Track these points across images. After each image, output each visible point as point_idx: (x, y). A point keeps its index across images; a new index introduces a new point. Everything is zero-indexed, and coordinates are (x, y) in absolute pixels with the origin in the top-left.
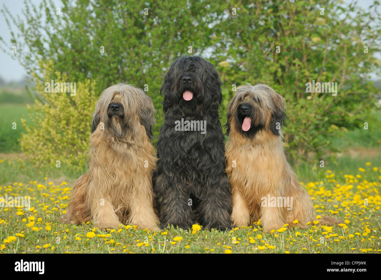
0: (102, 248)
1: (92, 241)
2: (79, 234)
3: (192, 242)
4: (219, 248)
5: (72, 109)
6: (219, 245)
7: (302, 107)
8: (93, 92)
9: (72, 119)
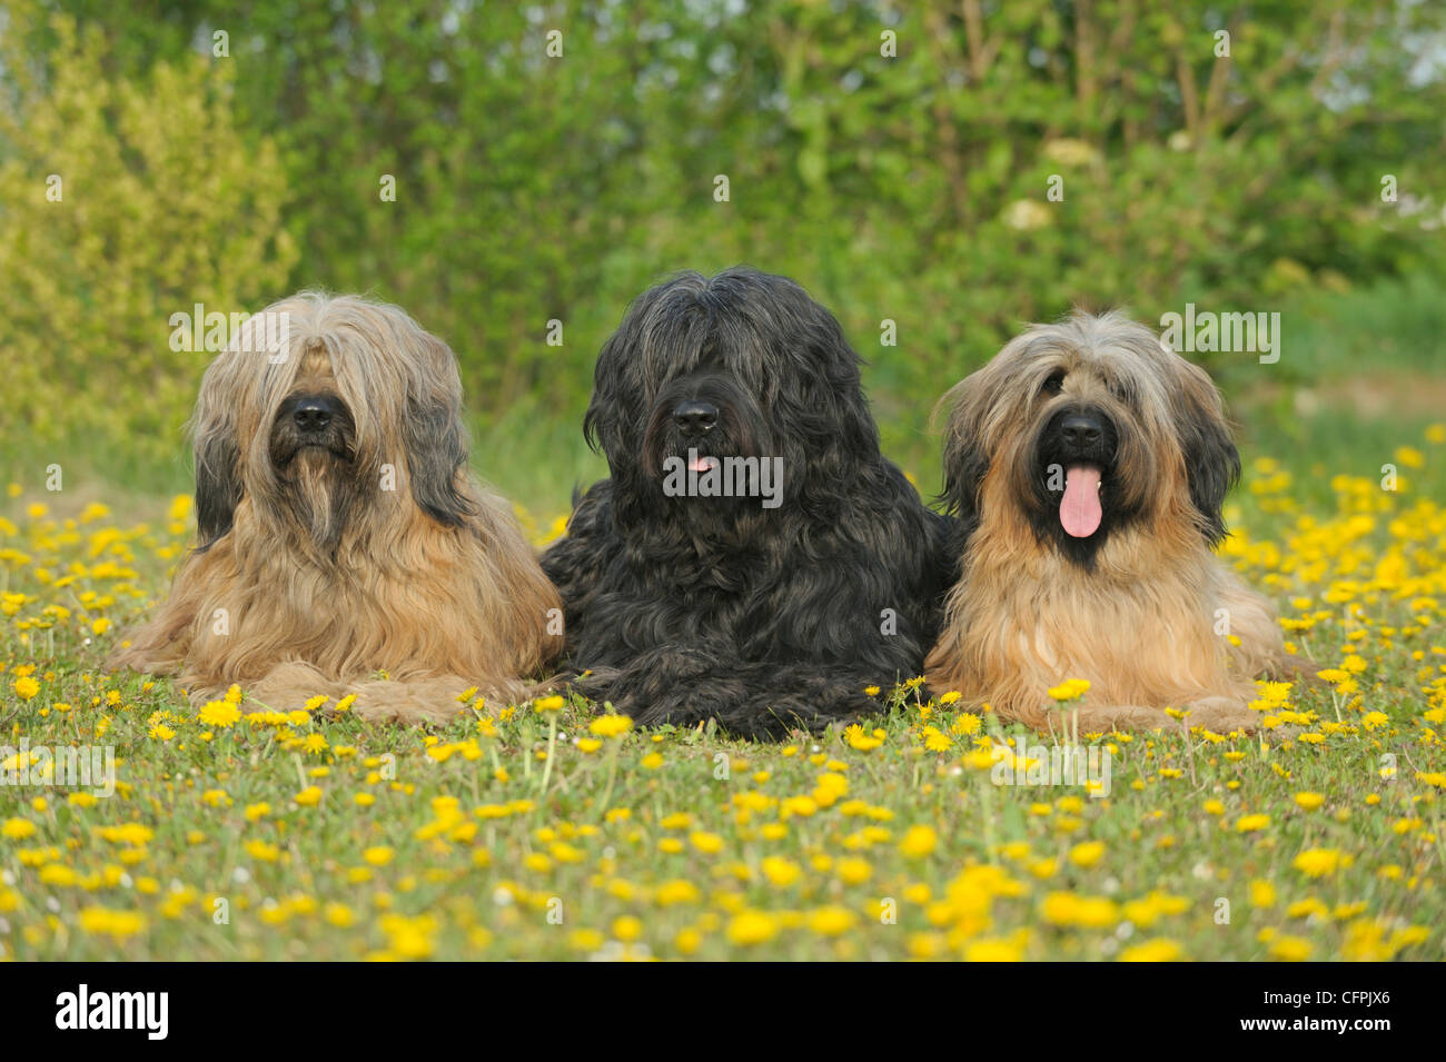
0: (272, 771)
1: (226, 740)
2: (166, 714)
3: (670, 746)
4: (789, 766)
5: (127, 185)
6: (792, 756)
7: (1149, 184)
8: (223, 114)
9: (129, 233)
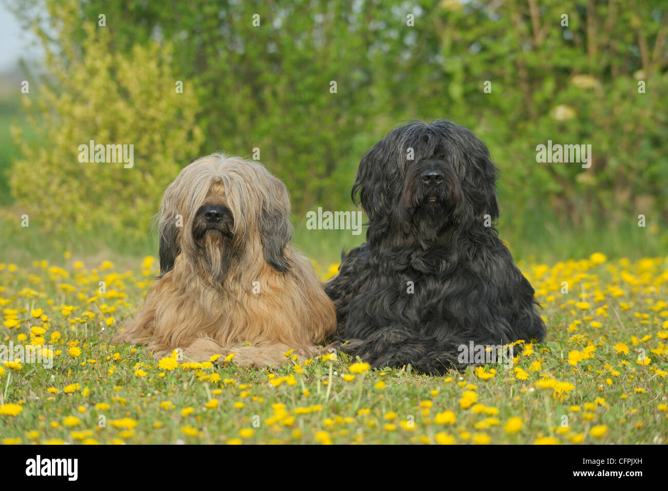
0: (194, 392)
1: (172, 377)
2: (142, 364)
3: (389, 378)
4: (448, 387)
5: (121, 105)
6: (449, 382)
7: (624, 97)
8: (167, 70)
9: (122, 128)
